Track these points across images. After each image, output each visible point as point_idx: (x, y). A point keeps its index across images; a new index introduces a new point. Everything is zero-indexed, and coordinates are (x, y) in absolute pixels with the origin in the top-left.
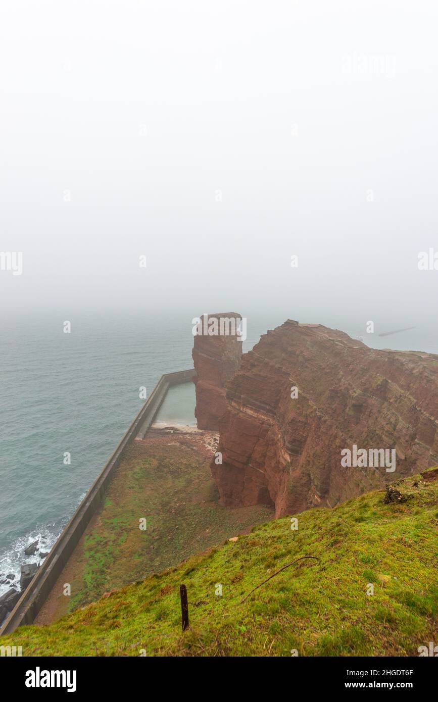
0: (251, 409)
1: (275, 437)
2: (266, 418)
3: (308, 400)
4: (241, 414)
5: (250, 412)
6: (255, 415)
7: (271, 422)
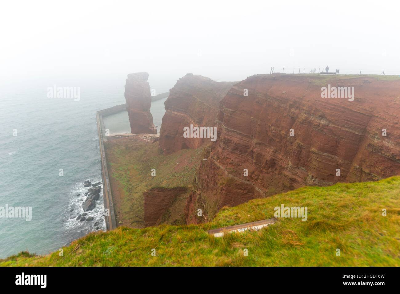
0: (177, 112)
1: (188, 121)
2: (183, 115)
3: (204, 103)
4: (172, 115)
5: (176, 113)
6: (179, 114)
7: (185, 116)
